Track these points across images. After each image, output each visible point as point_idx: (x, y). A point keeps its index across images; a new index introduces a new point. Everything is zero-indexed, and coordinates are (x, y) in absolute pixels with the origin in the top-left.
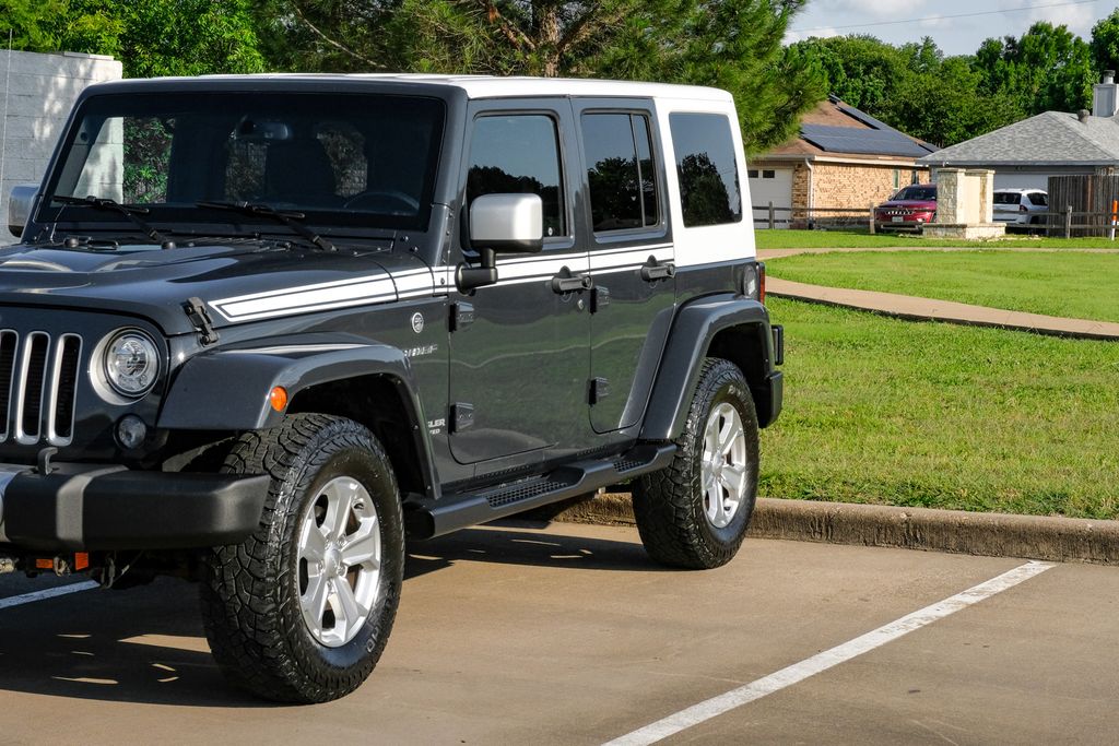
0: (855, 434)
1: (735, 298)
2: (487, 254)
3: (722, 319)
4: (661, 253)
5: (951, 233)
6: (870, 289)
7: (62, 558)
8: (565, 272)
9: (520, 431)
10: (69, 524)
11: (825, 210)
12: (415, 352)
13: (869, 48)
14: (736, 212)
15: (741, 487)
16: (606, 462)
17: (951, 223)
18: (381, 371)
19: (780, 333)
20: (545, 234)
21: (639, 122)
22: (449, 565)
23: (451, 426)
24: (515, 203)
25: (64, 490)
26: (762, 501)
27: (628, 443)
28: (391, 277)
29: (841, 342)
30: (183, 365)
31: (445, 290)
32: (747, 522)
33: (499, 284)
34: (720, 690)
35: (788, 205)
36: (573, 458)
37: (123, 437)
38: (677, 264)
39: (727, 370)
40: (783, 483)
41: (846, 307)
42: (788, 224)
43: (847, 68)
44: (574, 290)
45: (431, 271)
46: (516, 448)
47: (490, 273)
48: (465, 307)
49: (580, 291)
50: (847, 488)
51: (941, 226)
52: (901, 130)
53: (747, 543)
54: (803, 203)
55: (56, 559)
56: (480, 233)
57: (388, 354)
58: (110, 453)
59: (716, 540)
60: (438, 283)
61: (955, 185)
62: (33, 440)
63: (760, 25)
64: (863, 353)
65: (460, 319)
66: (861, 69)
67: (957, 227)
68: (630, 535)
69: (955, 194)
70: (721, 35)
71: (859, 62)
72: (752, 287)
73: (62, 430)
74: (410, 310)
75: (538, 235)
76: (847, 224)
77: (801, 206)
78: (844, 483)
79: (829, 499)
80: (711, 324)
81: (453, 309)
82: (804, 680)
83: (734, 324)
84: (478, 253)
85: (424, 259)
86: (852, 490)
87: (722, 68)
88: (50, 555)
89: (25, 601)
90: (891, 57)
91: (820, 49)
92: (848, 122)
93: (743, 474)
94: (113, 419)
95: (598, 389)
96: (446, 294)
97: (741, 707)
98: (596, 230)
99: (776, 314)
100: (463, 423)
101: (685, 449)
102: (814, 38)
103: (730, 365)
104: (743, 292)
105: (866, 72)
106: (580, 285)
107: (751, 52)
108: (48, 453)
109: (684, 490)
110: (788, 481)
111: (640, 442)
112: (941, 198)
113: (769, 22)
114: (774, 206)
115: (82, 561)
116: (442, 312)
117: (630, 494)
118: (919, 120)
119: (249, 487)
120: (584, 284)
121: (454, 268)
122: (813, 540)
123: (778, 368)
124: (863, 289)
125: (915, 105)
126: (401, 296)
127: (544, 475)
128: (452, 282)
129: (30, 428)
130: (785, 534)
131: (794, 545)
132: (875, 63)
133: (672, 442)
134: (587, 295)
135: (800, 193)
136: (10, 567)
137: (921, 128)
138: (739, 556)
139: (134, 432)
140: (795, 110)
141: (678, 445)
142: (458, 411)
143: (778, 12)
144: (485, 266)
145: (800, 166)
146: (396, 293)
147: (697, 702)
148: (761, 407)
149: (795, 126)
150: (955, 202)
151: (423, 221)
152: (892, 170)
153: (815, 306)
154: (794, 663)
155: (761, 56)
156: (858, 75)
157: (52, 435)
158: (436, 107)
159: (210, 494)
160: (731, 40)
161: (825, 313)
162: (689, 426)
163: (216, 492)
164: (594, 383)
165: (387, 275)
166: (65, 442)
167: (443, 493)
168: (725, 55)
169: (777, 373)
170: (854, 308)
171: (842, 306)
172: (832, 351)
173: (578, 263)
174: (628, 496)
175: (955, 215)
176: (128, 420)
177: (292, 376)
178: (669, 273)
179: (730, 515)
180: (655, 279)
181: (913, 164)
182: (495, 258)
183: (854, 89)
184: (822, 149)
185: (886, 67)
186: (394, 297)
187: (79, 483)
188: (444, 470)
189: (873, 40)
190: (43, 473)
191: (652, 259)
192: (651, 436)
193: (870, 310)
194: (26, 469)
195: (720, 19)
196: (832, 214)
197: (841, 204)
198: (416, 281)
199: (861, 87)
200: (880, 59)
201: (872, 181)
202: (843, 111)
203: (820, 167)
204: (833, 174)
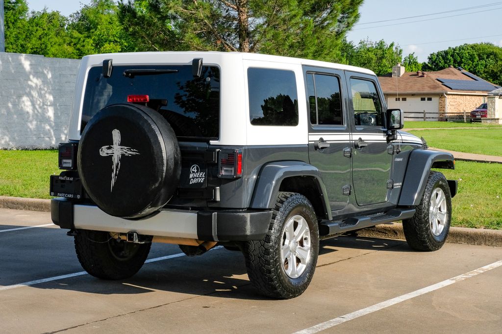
5: (493, 122)
11: (453, 113)
13: (489, 48)
17: (493, 118)
35: (438, 112)
42: (437, 119)
43: (479, 55)
51: (489, 119)
52: (489, 81)
54: (444, 111)
61: (494, 103)
66: (485, 56)
67: (495, 119)
69: (494, 106)
71: (484, 54)
76: (459, 119)
77: (442, 112)
90: (497, 51)
91: (468, 49)
92: (465, 78)
102: (466, 44)
105: (487, 58)
112: (489, 108)
114: (426, 112)
118: (497, 77)
125: (495, 71)
132: (491, 54)
135: (442, 106)
137: (499, 80)
145: (442, 96)
150: (494, 110)
152: (482, 97)
156: (483, 59)
175: (494, 115)
181: (487, 94)
183: (481, 65)
184: (451, 89)
185: (495, 55)
189: (490, 45)
196: (456, 114)
197: (460, 111)
199: (485, 63)
200: (493, 52)
201: (474, 101)
202: (463, 73)
203: (450, 96)
204: (456, 99)
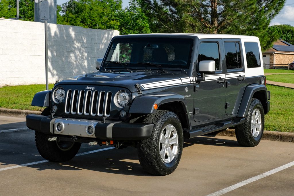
0: (287, 116)
1: (259, 84)
2: (203, 74)
3: (256, 89)
4: (242, 74)
6: (288, 83)
7: (107, 142)
8: (220, 78)
9: (209, 114)
10: (109, 134)
11: (278, 64)
12: (186, 96)
13: (288, 27)
14: (259, 65)
15: (260, 128)
16: (229, 122)
18: (178, 101)
19: (270, 93)
20: (216, 70)
21: (237, 44)
22: (193, 145)
23: (194, 113)
24: (209, 62)
25: (108, 127)
26: (265, 131)
27: (234, 118)
28: (181, 79)
29: (282, 95)
30: (134, 99)
31: (193, 82)
32: (261, 136)
33: (205, 81)
34: (256, 175)
35: (269, 64)
36: (222, 121)
37: (121, 115)
38: (246, 76)
39: (257, 101)
40: (270, 127)
41: (283, 87)
42: (269, 68)
43: (283, 31)
44: (222, 83)
45: (190, 78)
46: (208, 118)
47: (203, 79)
48: (197, 86)
49: (223, 83)
50: (285, 129)
53: (261, 141)
54: (273, 63)
55: (106, 142)
56: (201, 69)
57: (180, 97)
58: (118, 118)
59: (254, 140)
60: (191, 81)
62: (101, 115)
63: (264, 22)
64: (288, 97)
65: (196, 89)
66: (286, 32)
68: (234, 139)
70: (255, 24)
71: (286, 30)
72: (263, 82)
73: (108, 113)
74: (185, 87)
75: (214, 70)
76: (283, 68)
77: (272, 64)
78: (284, 127)
79: (281, 131)
80: (254, 91)
81: (195, 87)
82: (276, 173)
83: (259, 90)
84: (201, 74)
85: (188, 75)
86: (286, 129)
87: (255, 32)
88: (105, 141)
89: (99, 151)
91: (277, 28)
92: (283, 44)
93: (261, 125)
94: (119, 111)
95: (227, 105)
96: (193, 83)
97: (261, 179)
98: (227, 69)
99: (268, 88)
100: (197, 112)
101: (247, 119)
102: (275, 25)
103: (258, 100)
104: (261, 83)
105: (287, 33)
106: (223, 81)
107: (262, 28)
108: (105, 118)
109: (247, 128)
110: (271, 127)
111: (237, 117)
113: (266, 21)
114: (266, 63)
115: (112, 142)
116: (192, 87)
117: (234, 129)
119: (149, 126)
120: (225, 81)
121: (195, 77)
122: (277, 140)
123: (268, 101)
124: (287, 83)
126: (183, 84)
127: (215, 125)
128: (195, 80)
129: (101, 113)
130: (270, 139)
131: (273, 142)
133: (244, 117)
134: (225, 83)
135: (272, 61)
136: (96, 144)
138: (259, 144)
139: (123, 114)
140: (272, 41)
141: (246, 118)
142: (196, 110)
143: (268, 19)
144: (202, 77)
145: (272, 54)
146: (182, 83)
147: (251, 177)
148: (265, 110)
149: (272, 45)
151: (188, 67)
153: (276, 87)
154: (273, 169)
155: (264, 29)
156: (285, 33)
157: (105, 114)
158: (191, 41)
159: (140, 128)
160: (258, 25)
161: (278, 88)
162: (248, 114)
163: (142, 128)
164: (226, 104)
165: (180, 79)
166: (108, 116)
167: (192, 128)
168: (256, 29)
169: (269, 102)
170: (285, 87)
171: (282, 87)
172: (280, 97)
173: (223, 76)
174: (234, 130)
176: (122, 111)
177: (159, 101)
178: (244, 79)
179: (258, 135)
180: (240, 80)
182: (204, 75)
183: (284, 37)
184: (277, 50)
185: (292, 31)
186: (181, 84)
187: (112, 125)
188: (193, 123)
189: (289, 25)
190: (103, 122)
191: (240, 75)
192: (239, 116)
193: (289, 88)
194: (100, 122)
195: (255, 21)
196: (279, 65)
197: (281, 63)
198: (186, 80)
199: (286, 36)
200: (291, 30)
201: (289, 58)
202: (282, 42)
203: (277, 55)
204: (280, 56)
